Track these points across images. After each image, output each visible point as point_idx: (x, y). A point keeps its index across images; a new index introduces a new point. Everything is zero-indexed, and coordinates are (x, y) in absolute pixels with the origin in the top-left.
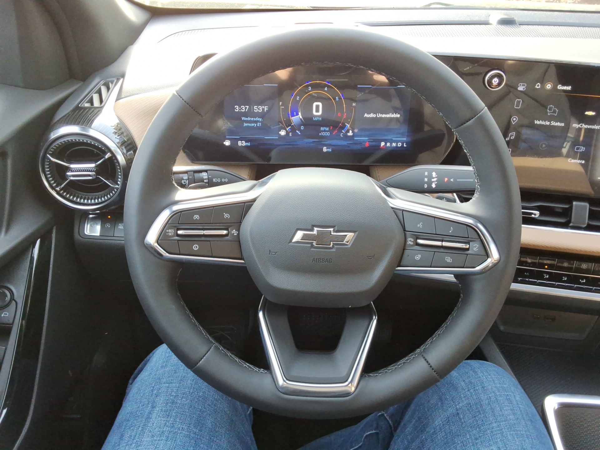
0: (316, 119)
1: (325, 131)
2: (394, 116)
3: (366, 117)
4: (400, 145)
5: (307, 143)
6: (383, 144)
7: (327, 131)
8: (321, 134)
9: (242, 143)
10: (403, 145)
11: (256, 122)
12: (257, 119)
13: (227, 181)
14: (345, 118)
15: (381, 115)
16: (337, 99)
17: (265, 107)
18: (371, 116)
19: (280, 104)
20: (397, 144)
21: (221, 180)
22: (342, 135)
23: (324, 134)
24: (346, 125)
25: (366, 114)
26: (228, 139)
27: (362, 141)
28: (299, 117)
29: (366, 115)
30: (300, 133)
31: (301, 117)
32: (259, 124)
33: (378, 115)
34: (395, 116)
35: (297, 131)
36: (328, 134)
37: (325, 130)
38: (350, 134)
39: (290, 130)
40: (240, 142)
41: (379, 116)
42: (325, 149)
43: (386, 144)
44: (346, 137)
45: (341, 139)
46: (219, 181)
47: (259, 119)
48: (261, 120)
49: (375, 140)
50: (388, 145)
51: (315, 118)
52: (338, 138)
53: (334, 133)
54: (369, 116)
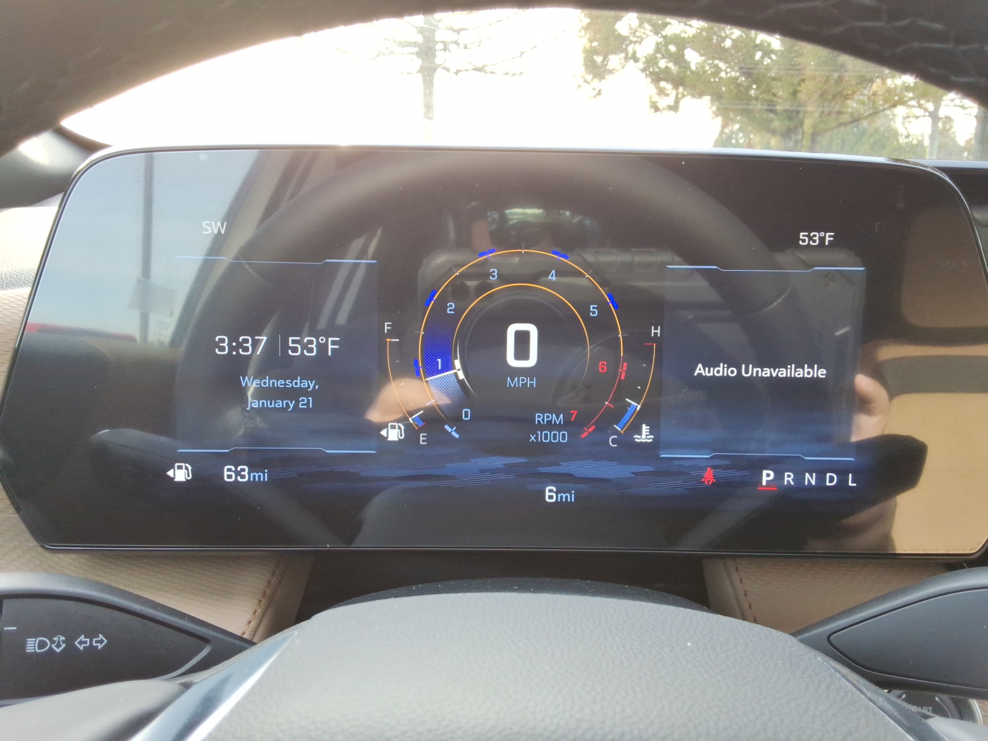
0: (518, 382)
1: (550, 426)
2: (806, 375)
3: (700, 375)
4: (832, 479)
5: (483, 471)
6: (768, 475)
7: (558, 427)
8: (536, 438)
9: (238, 473)
10: (843, 481)
11: (294, 394)
12: (299, 383)
13: (100, 646)
14: (622, 378)
15: (755, 370)
16: (594, 313)
17: (330, 339)
18: (721, 374)
19: (386, 328)
20: (821, 478)
21: (70, 641)
22: (614, 441)
23: (546, 438)
24: (630, 405)
25: (700, 365)
26: (185, 458)
27: (688, 463)
28: (456, 374)
29: (700, 370)
30: (457, 436)
31: (461, 376)
32: (303, 402)
33: (747, 372)
34: (809, 373)
35: (447, 427)
36: (562, 437)
37: (549, 422)
38: (645, 436)
39: (421, 424)
40: (229, 470)
41: (749, 374)
42: (550, 494)
43: (779, 476)
44: (629, 448)
45: (611, 456)
46: (58, 650)
47: (305, 384)
48: (312, 386)
49: (737, 464)
50: (788, 481)
51: (513, 381)
52: (600, 453)
53: (586, 433)
54: (711, 374)
